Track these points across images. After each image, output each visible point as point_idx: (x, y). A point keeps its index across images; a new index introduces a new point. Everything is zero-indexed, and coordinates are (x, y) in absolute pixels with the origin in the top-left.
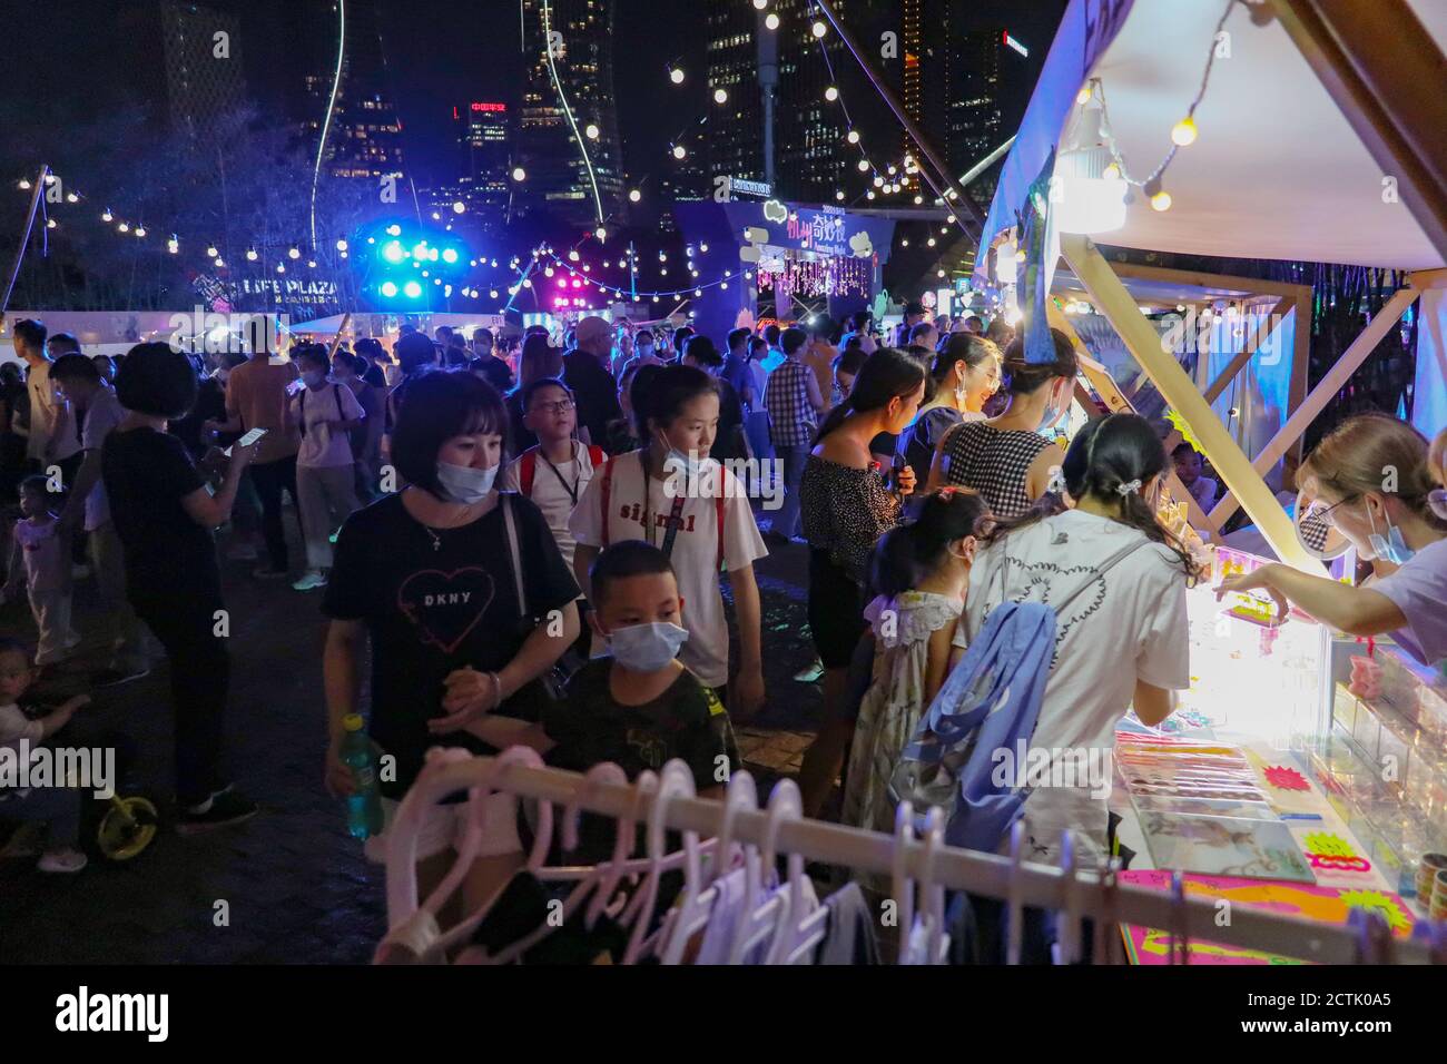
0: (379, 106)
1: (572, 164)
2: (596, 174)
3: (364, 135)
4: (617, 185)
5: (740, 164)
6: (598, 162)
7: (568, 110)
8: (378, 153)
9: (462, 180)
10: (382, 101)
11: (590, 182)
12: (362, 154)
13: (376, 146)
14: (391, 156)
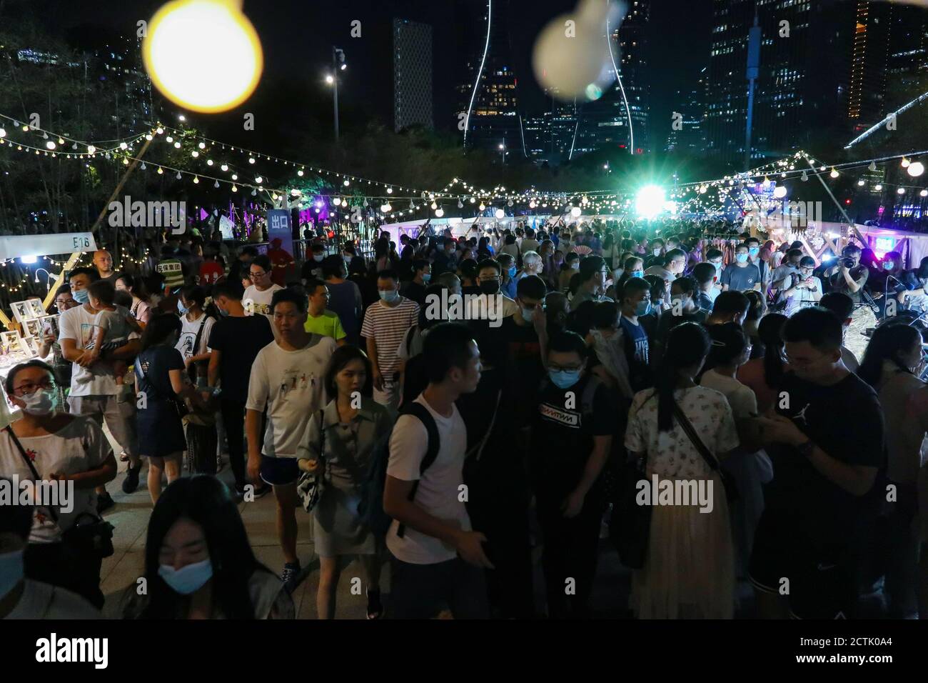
0: (506, 74)
1: (616, 104)
2: (631, 110)
3: (495, 91)
4: (644, 117)
5: (729, 104)
6: (632, 102)
7: (617, 71)
8: (503, 101)
9: (546, 114)
10: (508, 71)
11: (627, 115)
12: (494, 102)
13: (503, 97)
14: (510, 103)
